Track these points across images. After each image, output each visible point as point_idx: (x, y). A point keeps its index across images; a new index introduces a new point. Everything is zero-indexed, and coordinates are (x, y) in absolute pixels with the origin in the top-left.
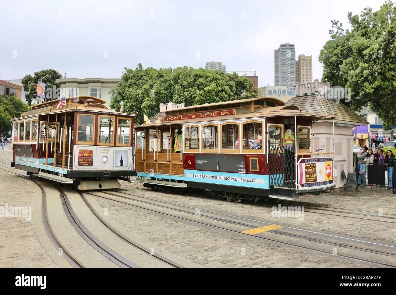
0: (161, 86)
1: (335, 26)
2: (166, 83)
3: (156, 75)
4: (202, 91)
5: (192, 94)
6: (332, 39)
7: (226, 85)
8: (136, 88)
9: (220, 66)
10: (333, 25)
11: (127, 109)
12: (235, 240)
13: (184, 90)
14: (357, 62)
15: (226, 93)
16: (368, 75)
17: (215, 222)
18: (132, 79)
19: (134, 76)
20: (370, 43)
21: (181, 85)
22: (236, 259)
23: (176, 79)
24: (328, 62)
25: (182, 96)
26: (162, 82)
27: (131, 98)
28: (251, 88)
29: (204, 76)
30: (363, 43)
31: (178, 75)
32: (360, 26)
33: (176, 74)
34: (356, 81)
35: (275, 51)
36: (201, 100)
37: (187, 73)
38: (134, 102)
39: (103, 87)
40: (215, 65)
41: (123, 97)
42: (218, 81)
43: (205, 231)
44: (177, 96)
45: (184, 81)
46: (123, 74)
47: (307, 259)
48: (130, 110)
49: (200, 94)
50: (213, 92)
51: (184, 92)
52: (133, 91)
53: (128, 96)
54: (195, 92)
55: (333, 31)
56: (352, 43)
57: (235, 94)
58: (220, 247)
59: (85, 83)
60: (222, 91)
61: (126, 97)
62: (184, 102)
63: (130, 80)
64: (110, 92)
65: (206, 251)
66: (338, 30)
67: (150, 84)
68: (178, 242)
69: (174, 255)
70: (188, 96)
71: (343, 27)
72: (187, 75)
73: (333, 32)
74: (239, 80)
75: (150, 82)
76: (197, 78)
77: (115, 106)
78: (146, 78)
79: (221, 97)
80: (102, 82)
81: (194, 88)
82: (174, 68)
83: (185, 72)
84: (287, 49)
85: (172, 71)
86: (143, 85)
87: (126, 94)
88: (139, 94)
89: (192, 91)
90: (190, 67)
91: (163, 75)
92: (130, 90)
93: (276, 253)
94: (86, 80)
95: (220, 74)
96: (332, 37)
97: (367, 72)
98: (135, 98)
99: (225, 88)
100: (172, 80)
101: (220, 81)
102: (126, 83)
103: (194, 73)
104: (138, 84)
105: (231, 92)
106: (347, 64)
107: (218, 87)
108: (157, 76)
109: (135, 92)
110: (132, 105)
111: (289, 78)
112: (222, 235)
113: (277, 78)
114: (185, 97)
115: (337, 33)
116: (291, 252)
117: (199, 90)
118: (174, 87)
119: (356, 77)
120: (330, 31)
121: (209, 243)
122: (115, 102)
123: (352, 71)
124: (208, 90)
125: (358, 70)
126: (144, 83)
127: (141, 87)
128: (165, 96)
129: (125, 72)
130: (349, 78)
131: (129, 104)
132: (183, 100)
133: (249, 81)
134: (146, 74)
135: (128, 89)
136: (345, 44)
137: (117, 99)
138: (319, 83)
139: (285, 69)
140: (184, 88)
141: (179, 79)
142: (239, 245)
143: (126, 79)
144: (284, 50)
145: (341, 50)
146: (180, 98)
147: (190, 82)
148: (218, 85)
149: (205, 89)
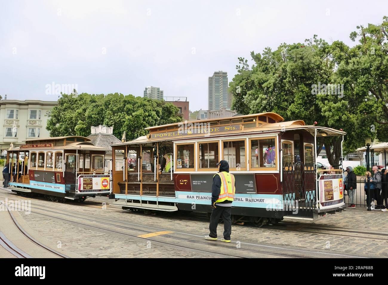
0: (93, 110)
1: (242, 62)
2: (97, 107)
3: (90, 99)
4: (131, 116)
5: (121, 119)
6: (239, 74)
7: (153, 111)
8: (70, 111)
9: (158, 91)
10: (240, 61)
11: (62, 131)
12: (128, 242)
13: (114, 114)
14: (258, 93)
15: (152, 118)
16: (266, 104)
17: (119, 229)
18: (67, 103)
19: (69, 100)
20: (268, 78)
21: (112, 110)
22: (122, 255)
23: (107, 104)
24: (235, 93)
25: (112, 120)
26: (94, 107)
27: (66, 121)
28: (177, 113)
29: (133, 102)
30: (262, 77)
31: (109, 101)
32: (262, 63)
33: (107, 99)
34: (257, 110)
35: (210, 78)
36: (130, 124)
37: (117, 99)
38: (69, 125)
39: (42, 109)
40: (153, 90)
41: (58, 120)
42: (145, 107)
43: (107, 235)
44: (107, 120)
45: (114, 106)
46: (59, 98)
47: (178, 255)
48: (65, 132)
49: (128, 119)
50: (141, 117)
51: (114, 116)
52: (68, 114)
53: (63, 118)
54: (124, 117)
55: (239, 66)
56: (254, 77)
57: (162, 118)
58: (113, 247)
59: (26, 105)
60: (149, 116)
61: (61, 120)
62: (113, 125)
63: (66, 104)
64: (46, 115)
65: (101, 249)
66: (244, 66)
67: (84, 108)
68: (80, 244)
69: (72, 253)
70: (118, 120)
71: (248, 63)
72: (118, 101)
73: (240, 68)
74: (165, 106)
75: (84, 107)
76: (126, 104)
77: (50, 128)
78: (81, 102)
79: (148, 121)
80: (42, 105)
81: (123, 113)
82: (106, 94)
83: (115, 98)
84: (220, 76)
85: (104, 97)
86: (77, 109)
87: (61, 117)
88: (73, 117)
89: (121, 116)
90: (120, 94)
91: (95, 101)
92: (65, 113)
93: (157, 250)
94: (26, 102)
95: (148, 101)
96: (239, 71)
97: (265, 102)
98: (69, 121)
99: (152, 113)
100: (103, 106)
101: (147, 107)
102: (61, 107)
103: (124, 100)
104: (73, 108)
105: (158, 117)
106: (250, 95)
107: (145, 112)
108: (90, 101)
109: (69, 116)
110: (67, 127)
111: (222, 103)
112: (120, 238)
113: (211, 103)
114: (115, 121)
115: (243, 68)
116: (169, 249)
117: (127, 115)
118: (105, 112)
119: (257, 106)
120: (237, 66)
121: (106, 244)
122: (51, 124)
123: (254, 101)
124: (136, 115)
125: (258, 100)
126: (78, 107)
127: (75, 111)
128: (96, 120)
129: (61, 96)
130: (251, 107)
131: (63, 127)
132: (112, 124)
133: (175, 107)
134: (80, 99)
135: (63, 112)
136: (250, 78)
137: (52, 122)
138: (226, 111)
139: (218, 94)
140: (114, 113)
141: (110, 104)
142: (129, 245)
143: (62, 103)
144: (218, 78)
145: (246, 83)
146: (110, 122)
147: (120, 107)
148: (145, 111)
149: (133, 114)
